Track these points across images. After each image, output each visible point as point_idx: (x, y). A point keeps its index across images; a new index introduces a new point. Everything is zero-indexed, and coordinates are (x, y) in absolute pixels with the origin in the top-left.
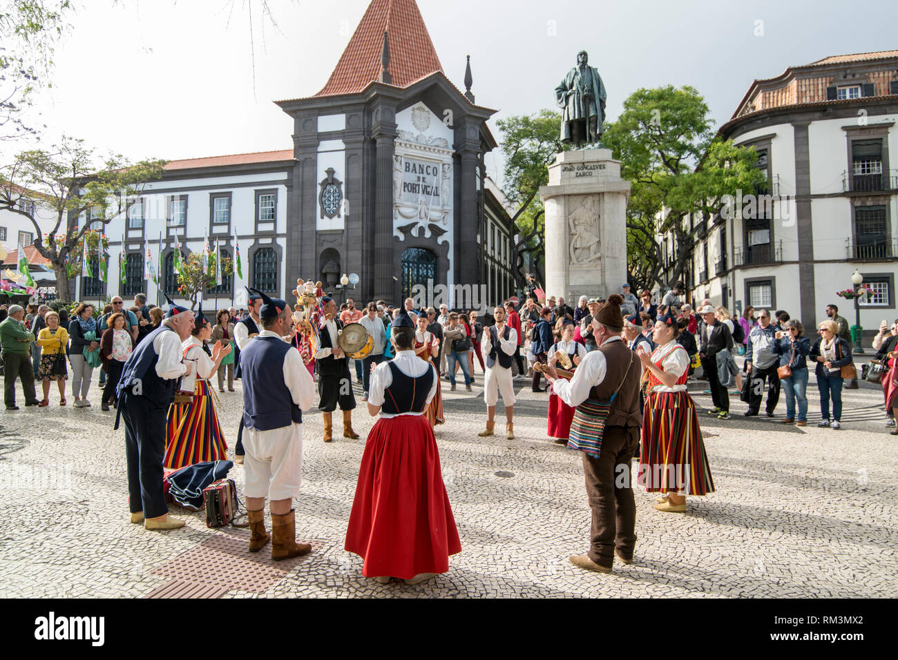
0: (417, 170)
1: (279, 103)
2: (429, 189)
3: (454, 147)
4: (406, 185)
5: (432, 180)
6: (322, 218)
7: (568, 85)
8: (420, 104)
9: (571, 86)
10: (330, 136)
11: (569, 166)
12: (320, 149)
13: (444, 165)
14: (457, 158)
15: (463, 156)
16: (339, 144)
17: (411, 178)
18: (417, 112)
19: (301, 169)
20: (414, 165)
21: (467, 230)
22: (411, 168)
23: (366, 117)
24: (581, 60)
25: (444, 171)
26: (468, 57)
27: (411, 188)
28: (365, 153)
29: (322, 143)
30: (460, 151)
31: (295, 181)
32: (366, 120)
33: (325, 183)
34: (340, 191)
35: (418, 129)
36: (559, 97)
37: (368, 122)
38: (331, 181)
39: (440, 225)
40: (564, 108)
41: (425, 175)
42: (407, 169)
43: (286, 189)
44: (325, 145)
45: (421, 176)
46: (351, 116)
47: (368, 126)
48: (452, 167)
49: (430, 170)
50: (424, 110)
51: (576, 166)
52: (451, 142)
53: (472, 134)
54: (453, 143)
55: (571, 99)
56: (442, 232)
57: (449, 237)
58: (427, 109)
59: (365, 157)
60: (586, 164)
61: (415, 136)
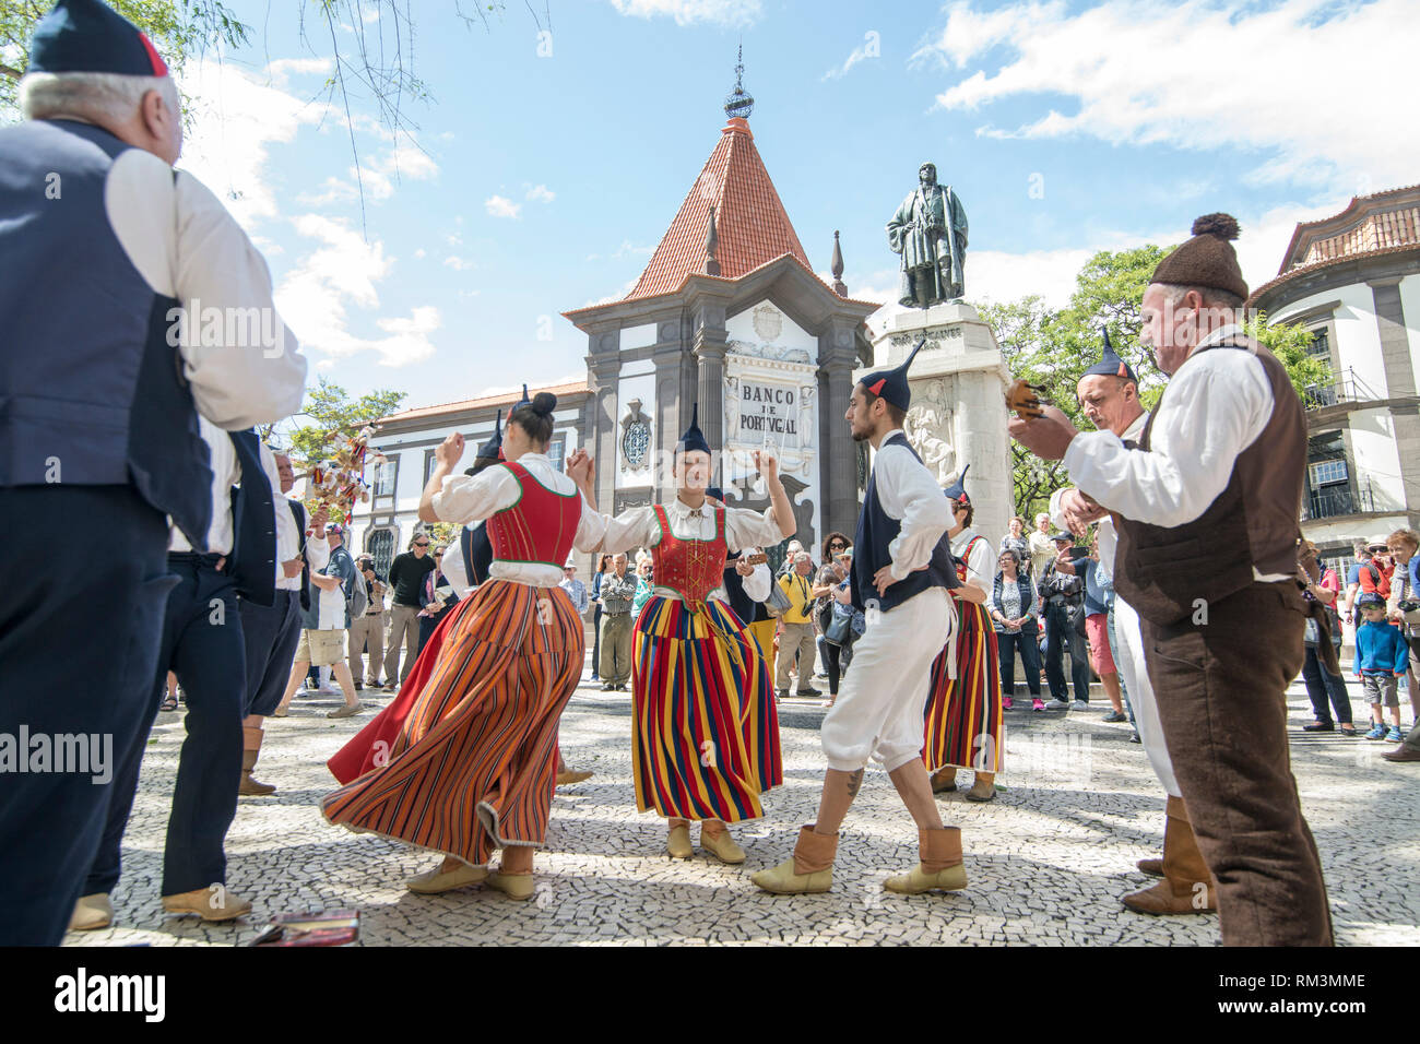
0: (763, 398)
1: (569, 315)
2: (780, 424)
3: (819, 362)
4: (744, 419)
5: (784, 412)
6: (624, 469)
7: (905, 217)
8: (767, 303)
9: (911, 217)
10: (635, 355)
11: (901, 336)
12: (621, 374)
13: (802, 388)
14: (823, 377)
15: (831, 374)
16: (648, 365)
17: (753, 408)
18: (761, 315)
19: (596, 403)
20: (758, 389)
21: (841, 484)
22: (753, 393)
23: (685, 326)
24: (924, 176)
25: (803, 397)
26: (837, 234)
27: (754, 423)
28: (684, 375)
29: (625, 365)
30: (827, 368)
31: (588, 419)
32: (684, 329)
33: (628, 422)
34: (649, 429)
35: (763, 338)
36: (893, 235)
37: (688, 332)
38: (638, 416)
39: (799, 476)
40: (901, 252)
41: (774, 404)
42: (747, 394)
43: (576, 432)
44: (628, 368)
45: (767, 404)
46: (665, 326)
47: (688, 338)
48: (816, 391)
49: (782, 397)
50: (772, 311)
51: (912, 335)
52: (814, 354)
53: (845, 340)
54: (816, 356)
55: (909, 237)
56: (802, 487)
57: (813, 493)
58: (776, 309)
59: (684, 381)
60: (929, 330)
61: (758, 348)
